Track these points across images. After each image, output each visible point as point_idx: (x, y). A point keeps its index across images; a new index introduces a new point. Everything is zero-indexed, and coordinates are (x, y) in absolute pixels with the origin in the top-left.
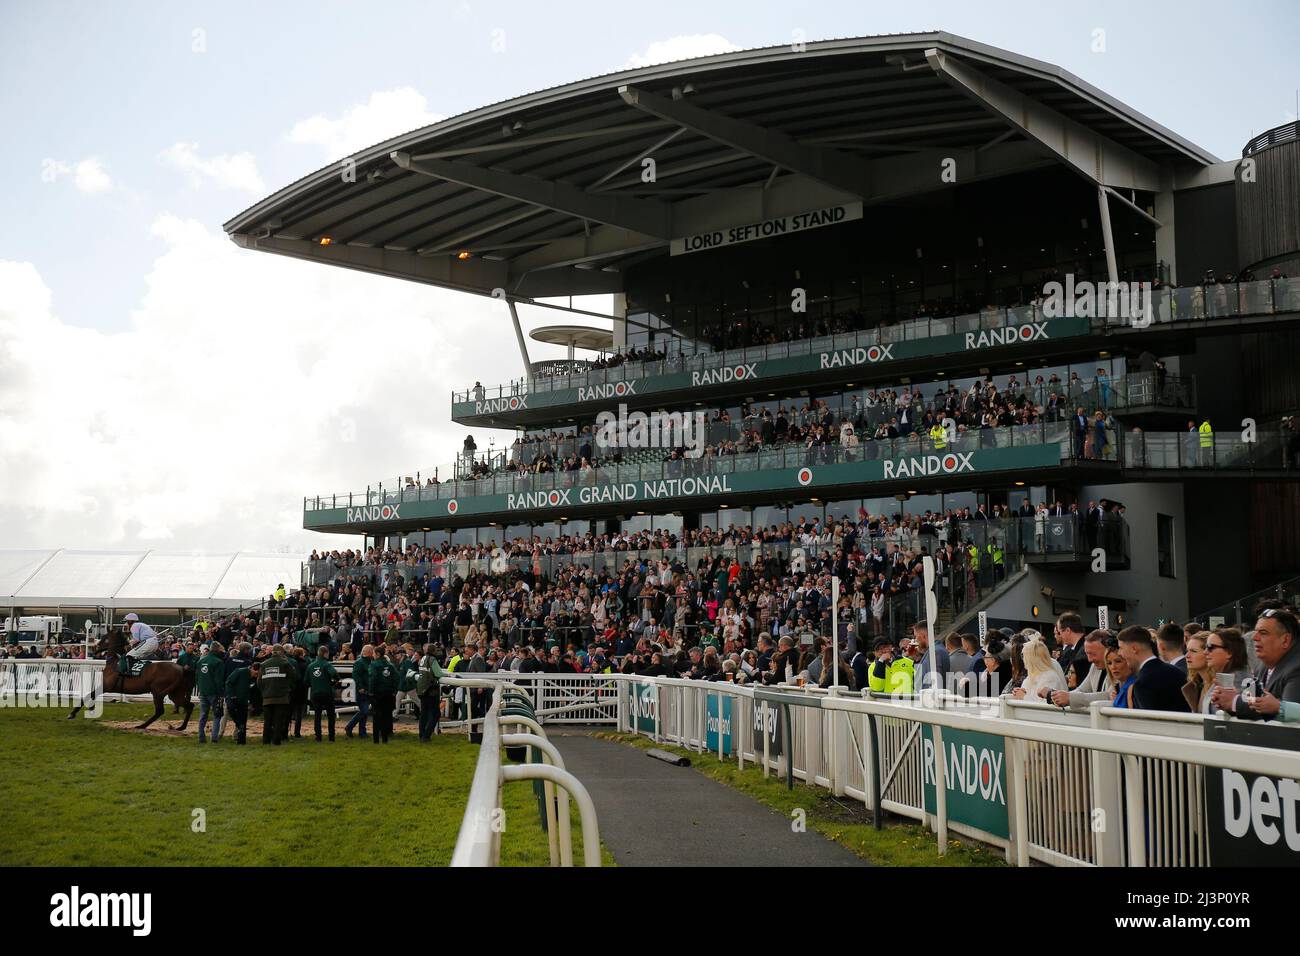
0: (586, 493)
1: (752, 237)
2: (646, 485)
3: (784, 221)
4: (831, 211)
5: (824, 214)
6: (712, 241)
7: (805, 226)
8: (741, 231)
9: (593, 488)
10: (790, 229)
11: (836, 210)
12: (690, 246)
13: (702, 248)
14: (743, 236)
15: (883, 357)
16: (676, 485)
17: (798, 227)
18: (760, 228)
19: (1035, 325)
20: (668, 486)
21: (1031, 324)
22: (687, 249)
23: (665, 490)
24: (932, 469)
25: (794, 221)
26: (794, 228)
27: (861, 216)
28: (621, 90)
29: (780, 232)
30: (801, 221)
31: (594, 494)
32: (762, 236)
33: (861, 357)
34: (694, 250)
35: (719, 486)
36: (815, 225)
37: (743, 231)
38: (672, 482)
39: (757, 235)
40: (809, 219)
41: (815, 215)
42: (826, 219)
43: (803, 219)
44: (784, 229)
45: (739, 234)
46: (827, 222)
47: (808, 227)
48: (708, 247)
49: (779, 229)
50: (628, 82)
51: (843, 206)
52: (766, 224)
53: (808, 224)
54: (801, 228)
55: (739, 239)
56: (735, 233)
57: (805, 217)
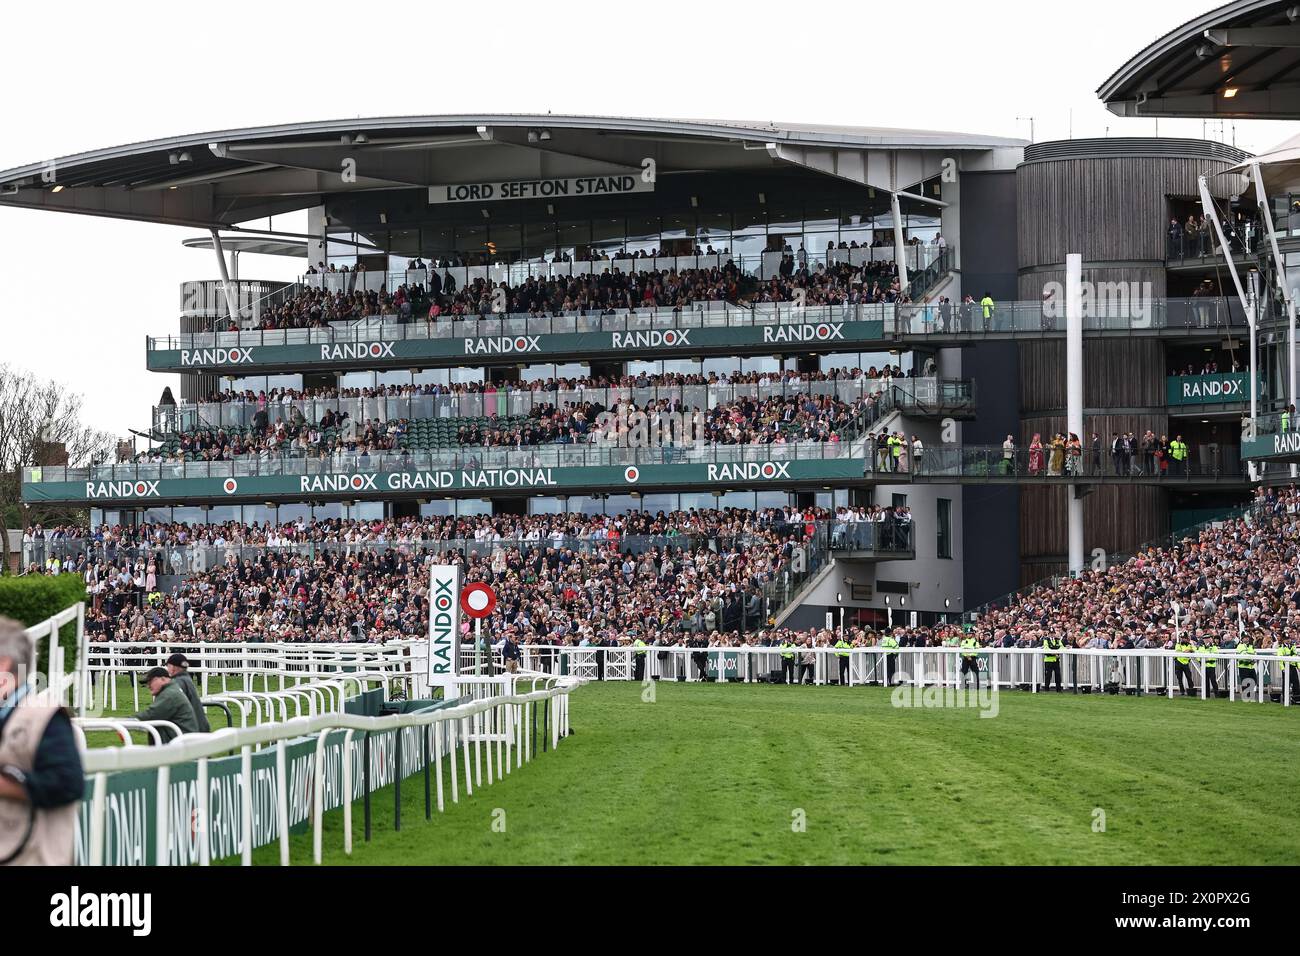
0: (394, 479)
1: (528, 194)
2: (464, 474)
3: (566, 182)
4: (620, 179)
5: (611, 181)
6: (480, 193)
7: (590, 191)
8: (515, 187)
9: (404, 475)
10: (572, 191)
11: (625, 179)
12: (453, 195)
13: (468, 199)
14: (518, 192)
15: (680, 341)
16: (497, 476)
17: (582, 191)
18: (538, 187)
19: (832, 325)
20: (488, 477)
21: (828, 324)
22: (449, 199)
23: (485, 480)
24: (753, 475)
25: (578, 184)
26: (577, 192)
27: (653, 190)
28: (479, 129)
29: (561, 194)
30: (585, 185)
31: (404, 481)
32: (540, 195)
33: (656, 340)
34: (458, 200)
35: (543, 478)
36: (601, 192)
37: (518, 187)
38: (492, 472)
39: (535, 194)
40: (594, 184)
41: (601, 181)
42: (613, 187)
43: (587, 183)
44: (566, 192)
45: (512, 190)
46: (615, 191)
47: (593, 193)
48: (475, 199)
49: (560, 190)
50: (488, 125)
51: (633, 176)
52: (544, 184)
53: (593, 190)
54: (586, 193)
55: (512, 195)
56: (508, 188)
57: (590, 181)
